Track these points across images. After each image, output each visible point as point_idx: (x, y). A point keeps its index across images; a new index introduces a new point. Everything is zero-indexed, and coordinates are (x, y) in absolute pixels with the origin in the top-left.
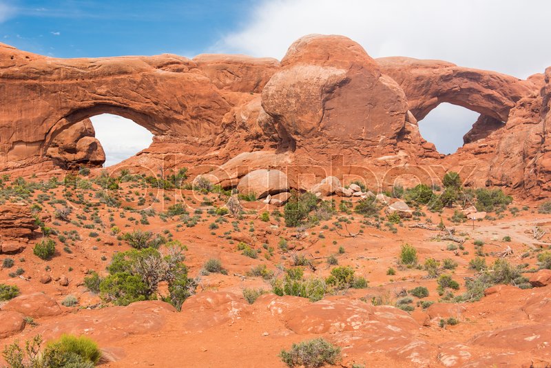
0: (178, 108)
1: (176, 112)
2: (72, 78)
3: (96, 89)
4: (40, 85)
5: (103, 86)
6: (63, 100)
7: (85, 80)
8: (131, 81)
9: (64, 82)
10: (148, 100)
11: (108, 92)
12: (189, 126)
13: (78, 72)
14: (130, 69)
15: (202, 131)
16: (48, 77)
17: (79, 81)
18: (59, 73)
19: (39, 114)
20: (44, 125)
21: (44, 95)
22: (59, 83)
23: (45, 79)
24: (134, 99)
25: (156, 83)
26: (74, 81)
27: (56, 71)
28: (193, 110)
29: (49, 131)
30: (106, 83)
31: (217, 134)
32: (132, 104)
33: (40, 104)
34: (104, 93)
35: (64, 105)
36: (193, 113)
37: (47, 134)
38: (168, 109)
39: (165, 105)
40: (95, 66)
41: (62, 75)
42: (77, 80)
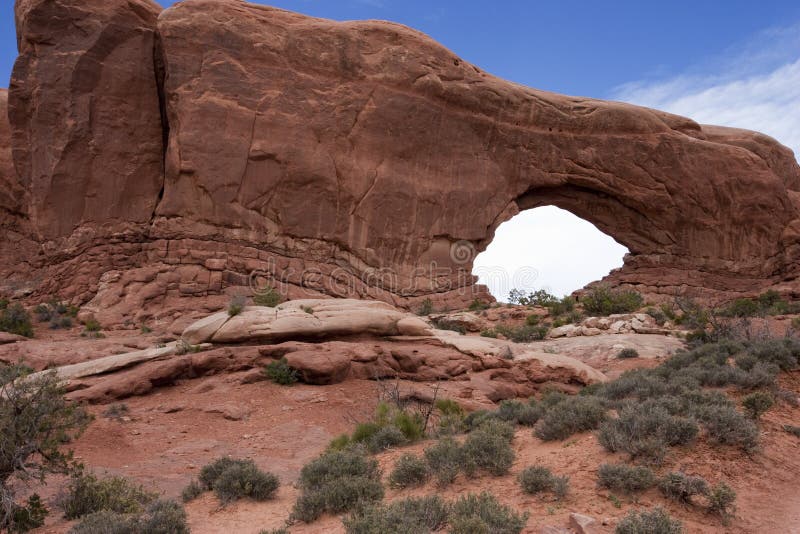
0: (712, 204)
1: (706, 210)
2: (544, 124)
3: (578, 152)
4: (494, 128)
5: (591, 149)
6: (524, 164)
7: (564, 133)
8: (638, 145)
9: (532, 129)
10: (660, 185)
11: (597, 161)
12: (720, 240)
13: (557, 115)
14: (642, 123)
15: (744, 250)
16: (510, 113)
17: (555, 132)
18: (528, 111)
19: (484, 186)
21: (494, 149)
22: (524, 129)
23: (505, 118)
24: (636, 181)
25: (681, 155)
26: (546, 132)
27: (525, 105)
28: (741, 209)
31: (767, 257)
32: (630, 189)
33: (486, 167)
34: (588, 162)
35: (523, 174)
36: (739, 215)
37: (489, 227)
38: (692, 204)
39: (691, 196)
40: (584, 108)
41: (532, 116)
42: (550, 130)
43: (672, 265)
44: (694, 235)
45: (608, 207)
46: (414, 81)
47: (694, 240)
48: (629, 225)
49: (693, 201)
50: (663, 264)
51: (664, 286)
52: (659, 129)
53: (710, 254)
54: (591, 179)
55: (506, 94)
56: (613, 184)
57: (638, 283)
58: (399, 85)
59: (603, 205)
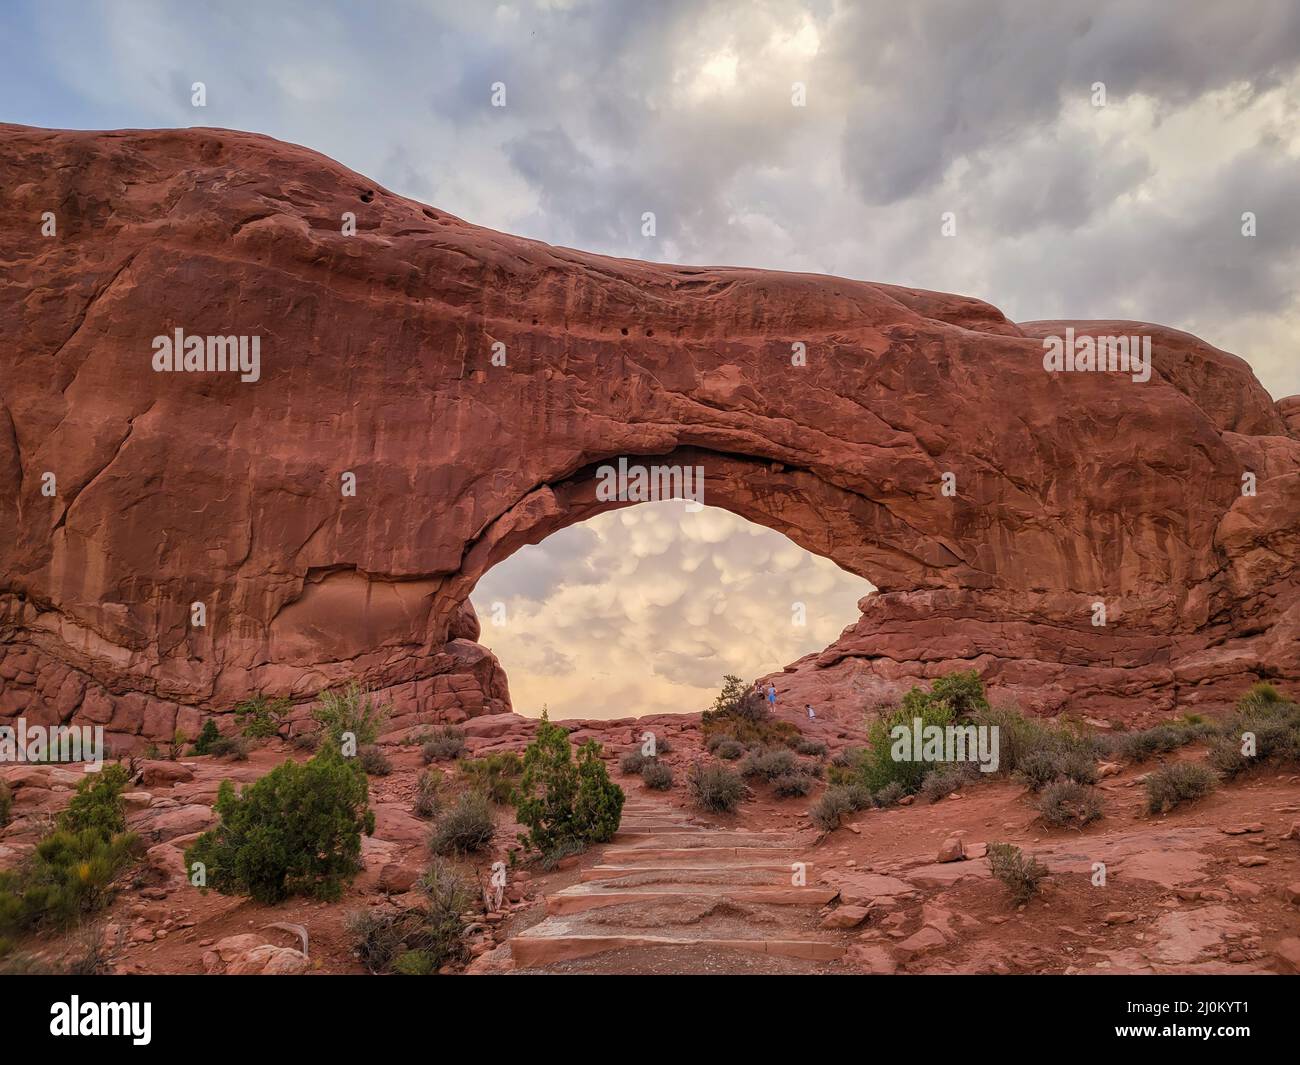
0: (1033, 469)
1: (1021, 485)
2: (605, 319)
3: (698, 375)
5: (726, 368)
6: (559, 406)
7: (658, 336)
8: (839, 353)
9: (575, 330)
10: (902, 436)
11: (743, 393)
12: (1067, 547)
13: (636, 300)
15: (1128, 570)
16: (511, 296)
17: (634, 335)
18: (560, 293)
19: (453, 453)
20: (468, 503)
22: (556, 331)
23: (499, 308)
24: (844, 430)
25: (945, 367)
26: (613, 336)
27: (551, 279)
29: (484, 533)
30: (741, 355)
31: (1190, 582)
32: (834, 449)
33: (460, 413)
34: (726, 394)
35: (561, 427)
37: (471, 544)
38: (987, 473)
39: (979, 455)
40: (703, 283)
41: (570, 302)
42: (625, 332)
43: (961, 612)
44: (1003, 542)
45: (796, 492)
46: (235, 230)
47: (1006, 553)
48: (854, 529)
49: (987, 465)
50: (938, 610)
51: (939, 660)
52: (887, 316)
53: (1046, 583)
54: (736, 432)
55: (493, 255)
56: (791, 441)
57: (879, 656)
58: (197, 238)
59: (786, 490)
